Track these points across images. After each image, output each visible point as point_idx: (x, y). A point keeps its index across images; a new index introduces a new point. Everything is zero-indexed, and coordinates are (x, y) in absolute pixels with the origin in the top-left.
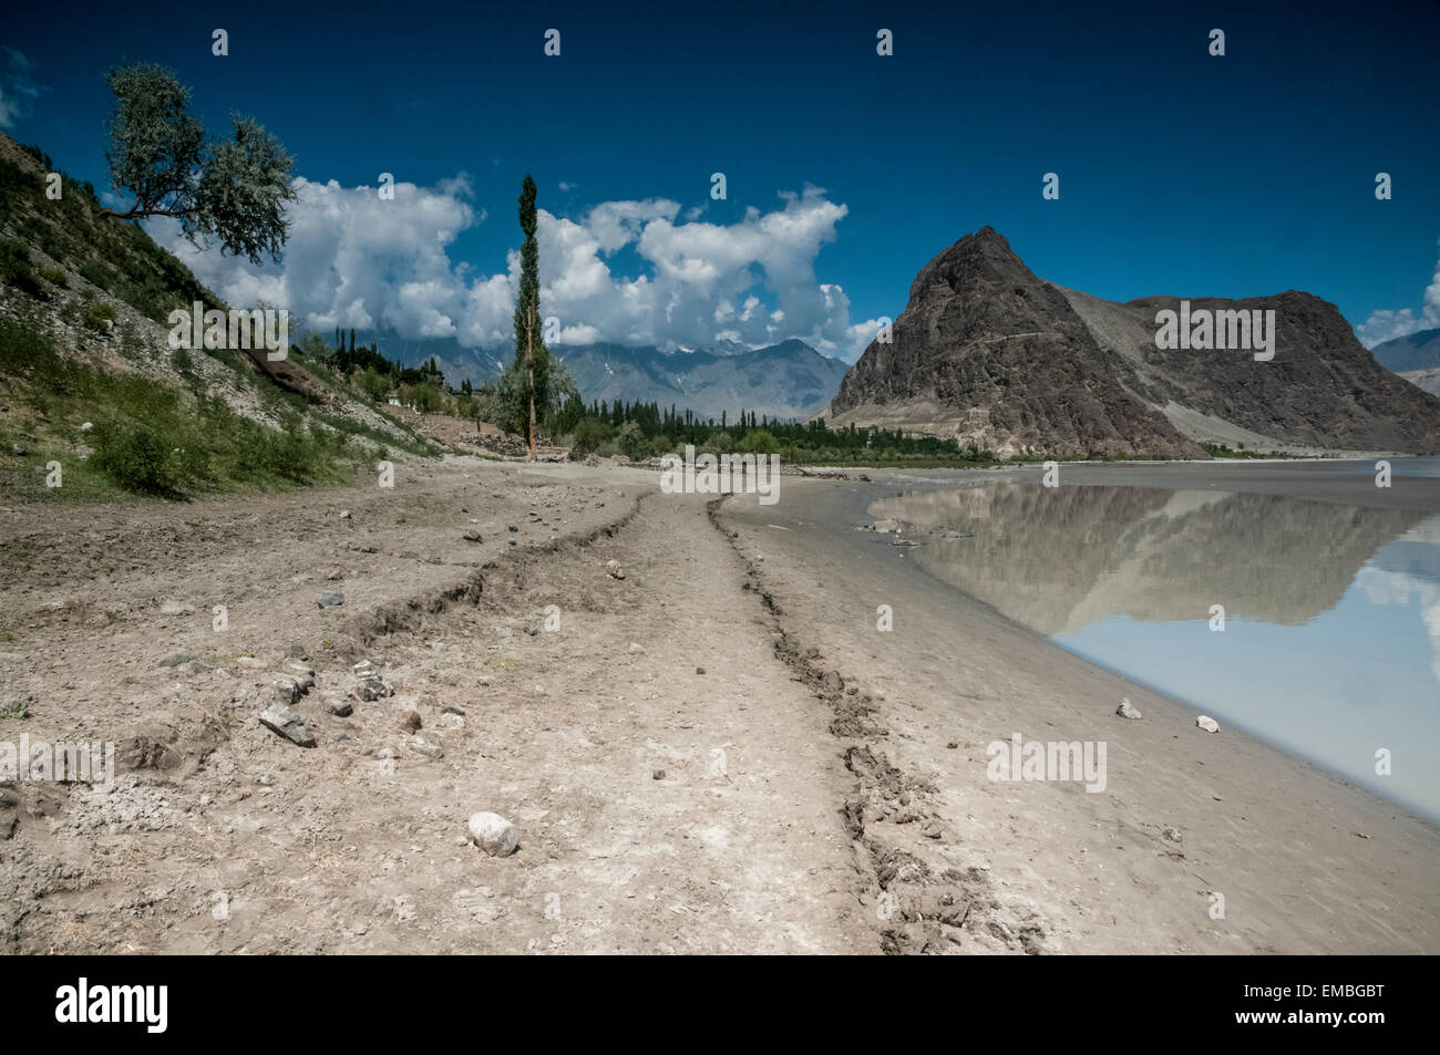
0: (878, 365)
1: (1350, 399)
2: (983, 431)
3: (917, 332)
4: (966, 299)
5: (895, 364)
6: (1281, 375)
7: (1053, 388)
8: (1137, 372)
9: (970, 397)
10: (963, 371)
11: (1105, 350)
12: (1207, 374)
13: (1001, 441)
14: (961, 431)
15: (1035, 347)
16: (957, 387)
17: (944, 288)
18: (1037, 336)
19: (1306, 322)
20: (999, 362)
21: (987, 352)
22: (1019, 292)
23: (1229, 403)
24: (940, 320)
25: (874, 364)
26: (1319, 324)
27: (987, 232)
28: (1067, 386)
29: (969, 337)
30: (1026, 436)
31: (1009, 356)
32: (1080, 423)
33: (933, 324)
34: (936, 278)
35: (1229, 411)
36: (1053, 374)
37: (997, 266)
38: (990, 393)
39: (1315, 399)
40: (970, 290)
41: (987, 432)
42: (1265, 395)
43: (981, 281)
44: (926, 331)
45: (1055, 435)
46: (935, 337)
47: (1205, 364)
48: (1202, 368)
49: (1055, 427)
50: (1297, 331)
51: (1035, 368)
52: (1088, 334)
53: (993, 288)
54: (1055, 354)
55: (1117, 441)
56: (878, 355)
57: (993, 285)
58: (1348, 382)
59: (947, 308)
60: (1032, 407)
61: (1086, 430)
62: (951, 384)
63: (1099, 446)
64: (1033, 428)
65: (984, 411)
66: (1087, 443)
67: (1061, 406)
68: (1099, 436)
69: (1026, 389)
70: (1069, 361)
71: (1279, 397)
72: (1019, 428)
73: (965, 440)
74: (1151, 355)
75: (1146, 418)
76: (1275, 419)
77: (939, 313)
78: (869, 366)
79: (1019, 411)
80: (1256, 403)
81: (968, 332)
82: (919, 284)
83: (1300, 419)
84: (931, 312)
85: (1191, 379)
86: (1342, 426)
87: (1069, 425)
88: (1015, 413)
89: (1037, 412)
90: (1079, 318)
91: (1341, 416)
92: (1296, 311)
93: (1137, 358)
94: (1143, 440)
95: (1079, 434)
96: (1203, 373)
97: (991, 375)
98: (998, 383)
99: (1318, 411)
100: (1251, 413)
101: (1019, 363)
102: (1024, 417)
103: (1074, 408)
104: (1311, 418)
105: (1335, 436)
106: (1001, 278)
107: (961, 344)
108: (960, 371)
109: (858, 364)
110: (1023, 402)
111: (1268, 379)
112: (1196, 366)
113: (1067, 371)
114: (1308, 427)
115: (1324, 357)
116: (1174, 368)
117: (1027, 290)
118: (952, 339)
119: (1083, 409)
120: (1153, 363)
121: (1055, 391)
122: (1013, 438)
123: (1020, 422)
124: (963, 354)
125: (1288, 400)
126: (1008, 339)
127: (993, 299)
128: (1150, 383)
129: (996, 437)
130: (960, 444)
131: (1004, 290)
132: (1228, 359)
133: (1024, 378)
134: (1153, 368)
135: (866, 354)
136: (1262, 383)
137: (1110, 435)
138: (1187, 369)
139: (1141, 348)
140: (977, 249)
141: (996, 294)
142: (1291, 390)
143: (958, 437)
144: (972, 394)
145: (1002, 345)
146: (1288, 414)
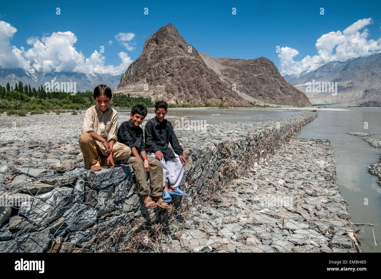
0: (132, 73)
1: (279, 90)
2: (162, 94)
3: (144, 59)
4: (161, 47)
5: (136, 72)
6: (261, 82)
7: (191, 78)
8: (220, 77)
9: (159, 81)
10: (156, 71)
11: (210, 69)
12: (241, 80)
13: (170, 98)
14: (154, 95)
15: (184, 62)
16: (154, 78)
17: (154, 44)
18: (185, 57)
19: (267, 66)
20: (170, 67)
21: (166, 63)
22: (180, 46)
23: (247, 89)
24: (152, 55)
25: (130, 72)
26: (270, 67)
27: (170, 25)
28: (196, 77)
29: (160, 59)
30: (180, 97)
31: (174, 65)
32: (202, 92)
33: (149, 56)
34: (151, 40)
35: (248, 92)
36: (191, 72)
37: (172, 36)
38: (166, 79)
39: (271, 89)
40: (162, 44)
41: (164, 95)
42: (257, 87)
43: (166, 41)
44: (147, 59)
45: (191, 96)
46: (149, 60)
47: (240, 77)
48: (239, 78)
49: (191, 93)
50: (265, 69)
51: (184, 70)
52: (204, 63)
53: (171, 44)
54: (192, 64)
55: (216, 99)
56: (132, 69)
57: (171, 43)
58: (279, 85)
59: (154, 51)
60: (182, 85)
61: (204, 94)
62: (151, 76)
63: (209, 101)
64: (182, 93)
65: (163, 87)
66: (204, 100)
67: (194, 85)
68: (209, 97)
69: (180, 78)
70: (198, 67)
71: (261, 88)
72: (177, 94)
73: (155, 98)
74: (224, 73)
75: (227, 90)
76: (260, 95)
77: (151, 53)
78: (129, 73)
79: (178, 86)
80: (255, 90)
81: (160, 57)
82: (146, 44)
83: (266, 95)
84: (149, 52)
85: (236, 81)
86: (278, 98)
87: (197, 92)
88: (175, 87)
89: (184, 87)
90: (201, 57)
91: (277, 95)
92: (264, 63)
93: (220, 73)
94: (226, 99)
95: (201, 96)
96: (239, 79)
97: (167, 72)
98: (169, 76)
99: (271, 93)
100: (254, 93)
101: (178, 67)
102: (179, 89)
103: (199, 85)
104: (269, 95)
105: (276, 100)
106: (174, 40)
107: (157, 62)
108: (155, 71)
109: (126, 73)
110: (179, 83)
111: (258, 82)
112: (237, 77)
113: (196, 71)
114: (269, 97)
115: (272, 77)
116: (231, 77)
117: (183, 46)
118: (154, 60)
119: (203, 86)
120: (224, 75)
121: (192, 79)
122: (174, 98)
123: (178, 91)
124: (157, 65)
125: (263, 89)
126: (173, 58)
127: (171, 47)
128: (224, 81)
129: (167, 97)
130: (152, 100)
131: (175, 45)
132: (246, 76)
133: (180, 74)
134: (225, 77)
135: (128, 69)
136: (256, 83)
137: (213, 97)
138: (235, 78)
139: (221, 71)
140: (165, 30)
141: (172, 46)
142: (264, 86)
143: (152, 97)
144: (159, 80)
145: (171, 61)
146: (263, 94)
